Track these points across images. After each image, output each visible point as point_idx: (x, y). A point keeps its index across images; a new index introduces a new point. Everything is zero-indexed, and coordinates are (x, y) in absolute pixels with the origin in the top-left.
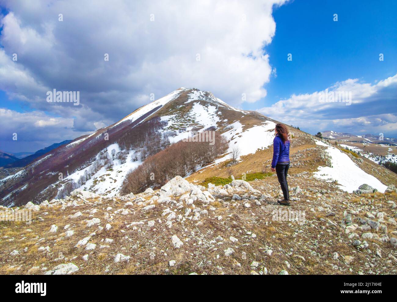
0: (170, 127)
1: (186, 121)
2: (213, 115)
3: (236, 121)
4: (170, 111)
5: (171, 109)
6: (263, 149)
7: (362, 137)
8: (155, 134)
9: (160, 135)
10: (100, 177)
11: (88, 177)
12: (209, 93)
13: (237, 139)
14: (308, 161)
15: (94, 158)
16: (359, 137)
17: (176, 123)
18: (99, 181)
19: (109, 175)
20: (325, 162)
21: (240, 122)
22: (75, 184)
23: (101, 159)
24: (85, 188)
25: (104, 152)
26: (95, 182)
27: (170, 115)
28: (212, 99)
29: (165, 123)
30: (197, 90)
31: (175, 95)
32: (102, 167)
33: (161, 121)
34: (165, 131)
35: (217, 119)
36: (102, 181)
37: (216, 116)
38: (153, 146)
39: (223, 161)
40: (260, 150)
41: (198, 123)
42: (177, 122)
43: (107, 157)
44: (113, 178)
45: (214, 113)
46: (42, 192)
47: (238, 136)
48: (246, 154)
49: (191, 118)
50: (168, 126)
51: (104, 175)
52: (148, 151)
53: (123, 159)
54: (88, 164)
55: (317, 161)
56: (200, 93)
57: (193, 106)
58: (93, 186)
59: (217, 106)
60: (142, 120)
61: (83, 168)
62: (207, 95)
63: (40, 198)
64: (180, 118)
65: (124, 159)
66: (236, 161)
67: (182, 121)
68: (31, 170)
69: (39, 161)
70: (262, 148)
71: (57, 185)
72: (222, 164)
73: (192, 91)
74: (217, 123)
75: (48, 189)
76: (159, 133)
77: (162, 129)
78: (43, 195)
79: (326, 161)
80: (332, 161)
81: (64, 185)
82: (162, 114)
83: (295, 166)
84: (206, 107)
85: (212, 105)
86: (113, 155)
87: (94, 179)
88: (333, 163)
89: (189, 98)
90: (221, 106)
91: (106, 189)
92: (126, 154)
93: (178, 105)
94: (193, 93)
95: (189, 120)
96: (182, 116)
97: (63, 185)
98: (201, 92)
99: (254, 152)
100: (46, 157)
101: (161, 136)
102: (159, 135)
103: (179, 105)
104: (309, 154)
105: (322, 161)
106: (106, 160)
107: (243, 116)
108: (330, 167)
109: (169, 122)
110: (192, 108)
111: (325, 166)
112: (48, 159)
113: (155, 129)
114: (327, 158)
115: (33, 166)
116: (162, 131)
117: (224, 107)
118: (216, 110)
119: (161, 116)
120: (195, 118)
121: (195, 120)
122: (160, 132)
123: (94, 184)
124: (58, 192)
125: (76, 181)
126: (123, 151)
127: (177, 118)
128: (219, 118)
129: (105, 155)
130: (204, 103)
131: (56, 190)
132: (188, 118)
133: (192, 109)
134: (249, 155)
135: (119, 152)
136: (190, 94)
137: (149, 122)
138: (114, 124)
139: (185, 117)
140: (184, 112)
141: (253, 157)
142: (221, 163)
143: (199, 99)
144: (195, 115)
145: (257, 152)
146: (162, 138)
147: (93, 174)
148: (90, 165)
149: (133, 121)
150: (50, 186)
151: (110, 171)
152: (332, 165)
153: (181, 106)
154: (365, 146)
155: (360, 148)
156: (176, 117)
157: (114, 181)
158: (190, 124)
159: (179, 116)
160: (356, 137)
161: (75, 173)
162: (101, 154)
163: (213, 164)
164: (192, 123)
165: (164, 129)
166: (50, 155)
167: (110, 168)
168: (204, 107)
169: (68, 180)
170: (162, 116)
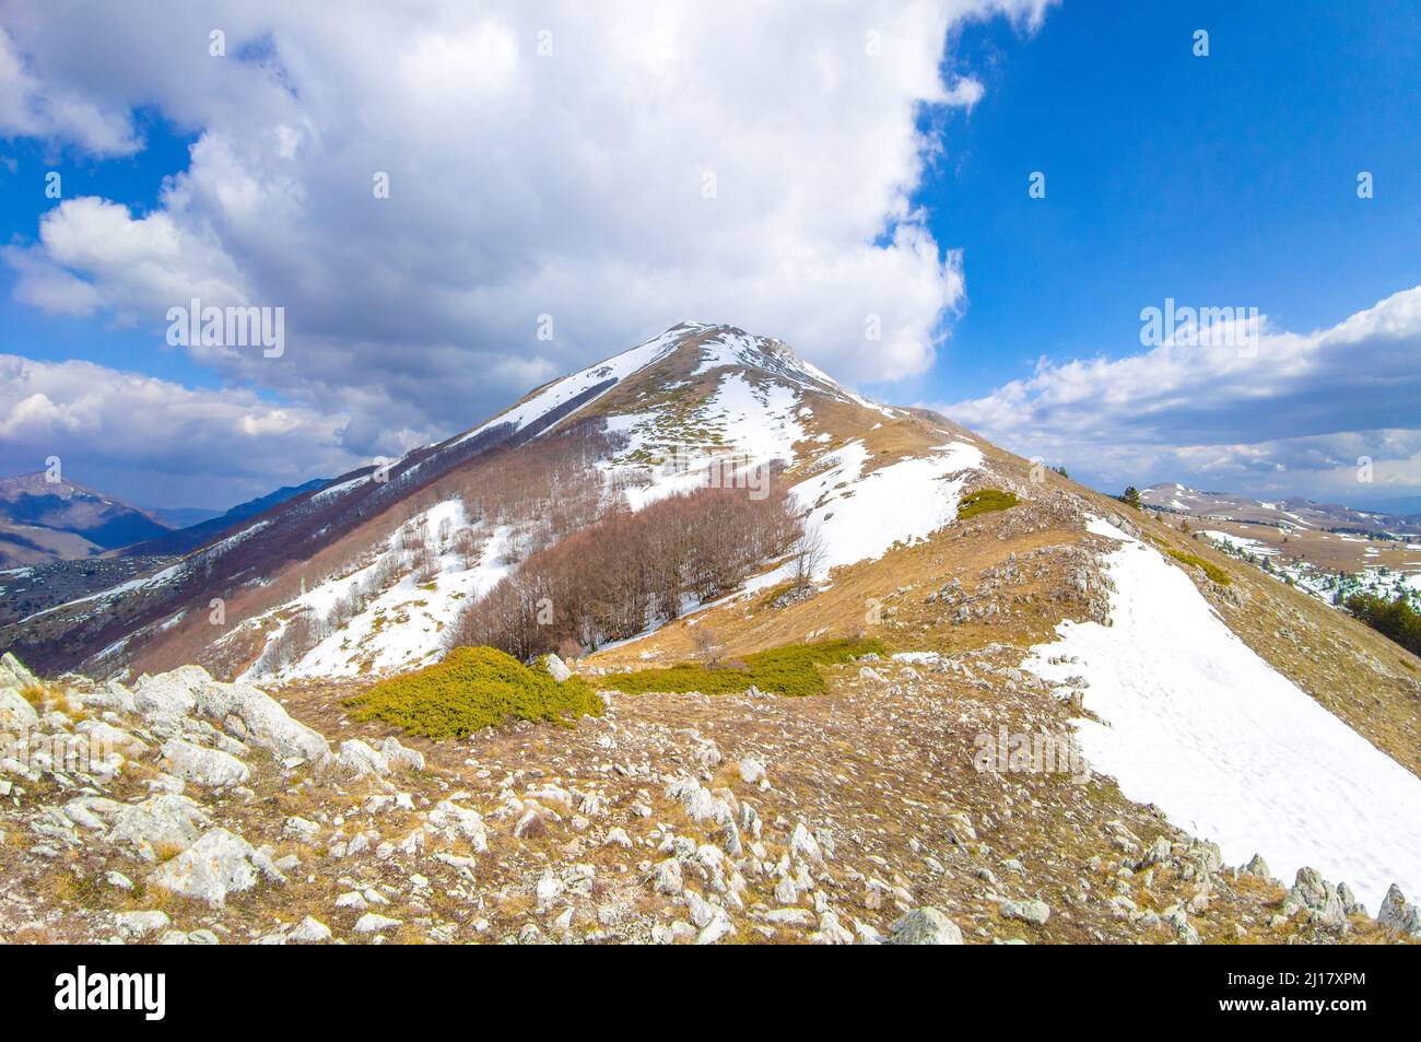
0: (634, 455)
1: (692, 435)
2: (783, 417)
3: (851, 442)
4: (639, 400)
5: (643, 394)
6: (912, 544)
7: (1278, 507)
8: (585, 475)
9: (599, 478)
10: (394, 609)
11: (360, 606)
12: (776, 343)
13: (837, 504)
14: (1028, 598)
15: (384, 543)
16: (1265, 505)
17: (657, 442)
18: (389, 622)
19: (422, 604)
20: (1088, 603)
21: (865, 445)
22: (317, 622)
23: (404, 548)
24: (345, 640)
25: (415, 526)
26: (378, 623)
27: (639, 413)
28: (788, 365)
29: (620, 441)
30: (738, 333)
31: (665, 345)
32: (404, 573)
33: (606, 431)
34: (618, 469)
35: (796, 433)
36: (398, 621)
37: (794, 422)
38: (572, 518)
39: (770, 585)
40: (901, 545)
41: (731, 445)
42: (660, 438)
43: (423, 541)
44: (436, 617)
45: (786, 413)
46: (220, 641)
47: (842, 495)
48: (852, 560)
49: (709, 425)
50: (628, 451)
51: (406, 604)
52: (555, 531)
53: (471, 555)
54: (364, 560)
55: (1058, 598)
56: (747, 342)
57: (720, 387)
58: (369, 638)
59: (797, 388)
60: (548, 425)
61: (348, 575)
62: (768, 349)
63: (212, 659)
64: (671, 426)
65: (476, 553)
66: (808, 587)
67: (678, 435)
68: (202, 568)
69: (230, 539)
70: (909, 540)
71: (266, 623)
72: (764, 596)
73: (721, 336)
74: (796, 446)
75: (239, 634)
76: (596, 471)
77: (610, 459)
78: (221, 650)
79: (1092, 601)
80: (1113, 599)
81: (286, 622)
82: (615, 409)
83: (978, 616)
84: (760, 389)
85: (781, 383)
86: (444, 538)
87: (376, 613)
88: (1114, 607)
89: (704, 357)
90: (812, 388)
91: (408, 653)
92: (485, 536)
93: (667, 379)
94: (723, 342)
95: (703, 433)
96: (681, 418)
97: (283, 623)
98: (751, 339)
99: (877, 554)
100: (252, 529)
101: (602, 482)
102: (597, 479)
103: (672, 379)
104: (1040, 568)
105: (1076, 598)
106: (419, 551)
107: (878, 426)
108: (1102, 622)
109: (633, 436)
110: (714, 391)
111: (1084, 617)
112: (258, 534)
113: (584, 457)
114: (1095, 585)
115: (212, 554)
116: (609, 465)
117: (821, 393)
118: (794, 402)
119: (607, 415)
120: (723, 427)
121: (721, 433)
122: (599, 469)
123: (374, 630)
124: (268, 644)
125: (322, 614)
126: (475, 527)
127: (661, 425)
128: (801, 429)
129: (418, 534)
130: (755, 377)
131: (260, 636)
132: (700, 426)
133: (716, 396)
134: (858, 565)
135: (462, 530)
136: (709, 343)
137: (568, 432)
138: (460, 436)
139: (687, 422)
140: (687, 404)
141: (869, 572)
142: (763, 591)
143: (740, 361)
144: (723, 416)
145: (890, 554)
146: (606, 492)
147: (375, 596)
148: (372, 563)
149: (520, 428)
150: (246, 622)
151: (426, 591)
152: (1111, 615)
153: (679, 384)
154: (1286, 540)
155: (1270, 543)
156: (657, 420)
157: (435, 626)
158: (704, 448)
159: (667, 417)
160: (1255, 508)
161: (321, 588)
162: (407, 532)
163: (736, 595)
164: (712, 445)
165: (616, 462)
166: (265, 523)
167: (428, 581)
168: (757, 389)
169: (302, 607)
170: (612, 415)
